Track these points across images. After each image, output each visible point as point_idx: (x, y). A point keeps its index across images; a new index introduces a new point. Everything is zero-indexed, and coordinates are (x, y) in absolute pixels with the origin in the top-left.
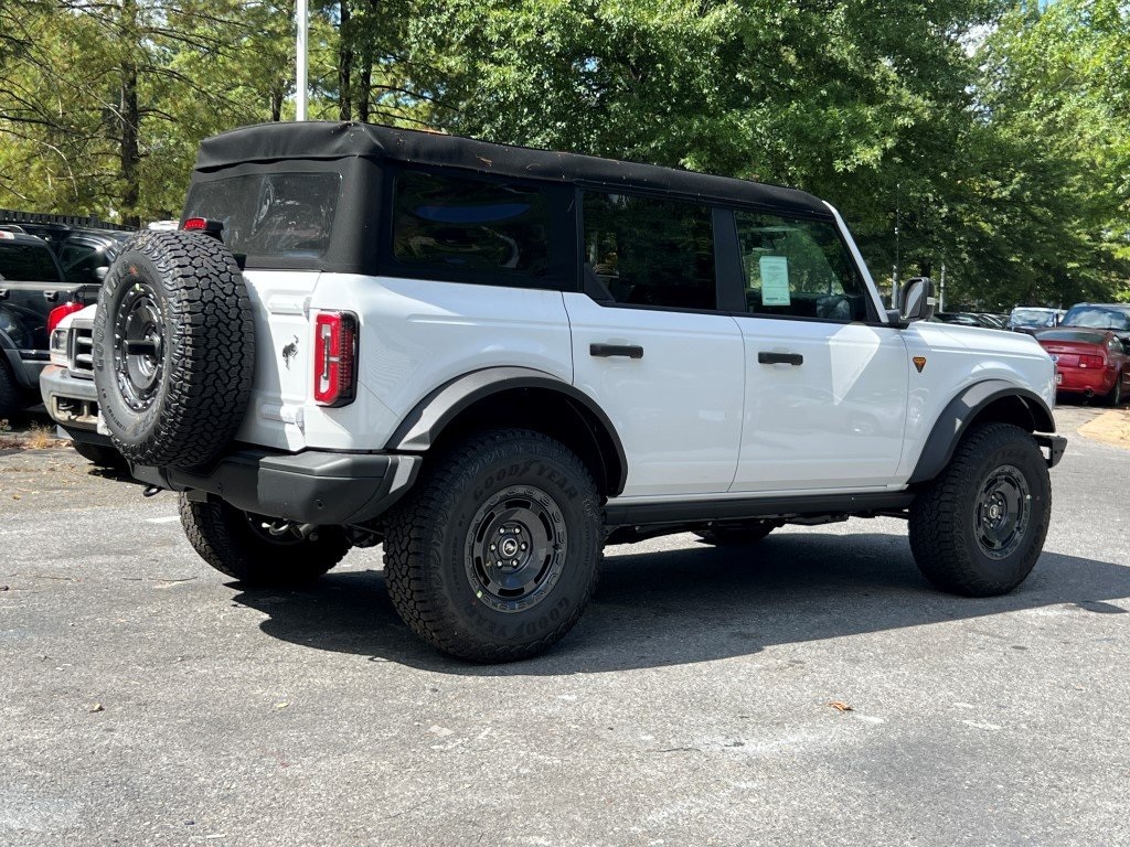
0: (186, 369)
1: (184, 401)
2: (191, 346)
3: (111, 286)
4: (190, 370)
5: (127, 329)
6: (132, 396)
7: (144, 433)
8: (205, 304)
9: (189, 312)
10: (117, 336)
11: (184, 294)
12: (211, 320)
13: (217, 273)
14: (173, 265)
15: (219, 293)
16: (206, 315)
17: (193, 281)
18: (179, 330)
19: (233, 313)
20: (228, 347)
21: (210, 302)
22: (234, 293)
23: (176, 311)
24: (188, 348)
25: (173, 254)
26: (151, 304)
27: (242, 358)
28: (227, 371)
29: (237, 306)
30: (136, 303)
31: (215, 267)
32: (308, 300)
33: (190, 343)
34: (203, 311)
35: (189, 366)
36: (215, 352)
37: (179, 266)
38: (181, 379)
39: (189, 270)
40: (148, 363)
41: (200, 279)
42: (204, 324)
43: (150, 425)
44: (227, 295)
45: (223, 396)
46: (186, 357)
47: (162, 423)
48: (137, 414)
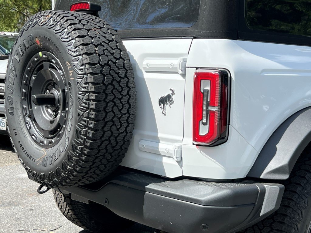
0: (90, 119)
1: (88, 144)
2: (94, 100)
3: (18, 55)
4: (93, 120)
5: (31, 85)
6: (38, 135)
7: (51, 166)
8: (102, 66)
9: (91, 74)
10: (24, 91)
11: (86, 59)
12: (108, 79)
13: (107, 42)
14: (75, 36)
15: (111, 57)
16: (104, 75)
17: (91, 48)
18: (85, 88)
19: (122, 73)
20: (120, 99)
21: (105, 64)
22: (121, 57)
23: (80, 72)
24: (92, 102)
25: (73, 27)
26: (53, 67)
27: (130, 107)
28: (119, 119)
29: (124, 67)
30: (39, 67)
31: (105, 37)
32: (185, 61)
33: (93, 98)
34: (101, 72)
35: (93, 116)
36: (111, 104)
37: (79, 37)
38: (86, 126)
39: (87, 40)
40: (49, 110)
41: (96, 46)
42: (103, 83)
43: (58, 161)
44: (117, 59)
45: (116, 138)
46: (91, 109)
47: (69, 160)
48: (44, 150)
